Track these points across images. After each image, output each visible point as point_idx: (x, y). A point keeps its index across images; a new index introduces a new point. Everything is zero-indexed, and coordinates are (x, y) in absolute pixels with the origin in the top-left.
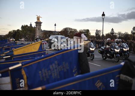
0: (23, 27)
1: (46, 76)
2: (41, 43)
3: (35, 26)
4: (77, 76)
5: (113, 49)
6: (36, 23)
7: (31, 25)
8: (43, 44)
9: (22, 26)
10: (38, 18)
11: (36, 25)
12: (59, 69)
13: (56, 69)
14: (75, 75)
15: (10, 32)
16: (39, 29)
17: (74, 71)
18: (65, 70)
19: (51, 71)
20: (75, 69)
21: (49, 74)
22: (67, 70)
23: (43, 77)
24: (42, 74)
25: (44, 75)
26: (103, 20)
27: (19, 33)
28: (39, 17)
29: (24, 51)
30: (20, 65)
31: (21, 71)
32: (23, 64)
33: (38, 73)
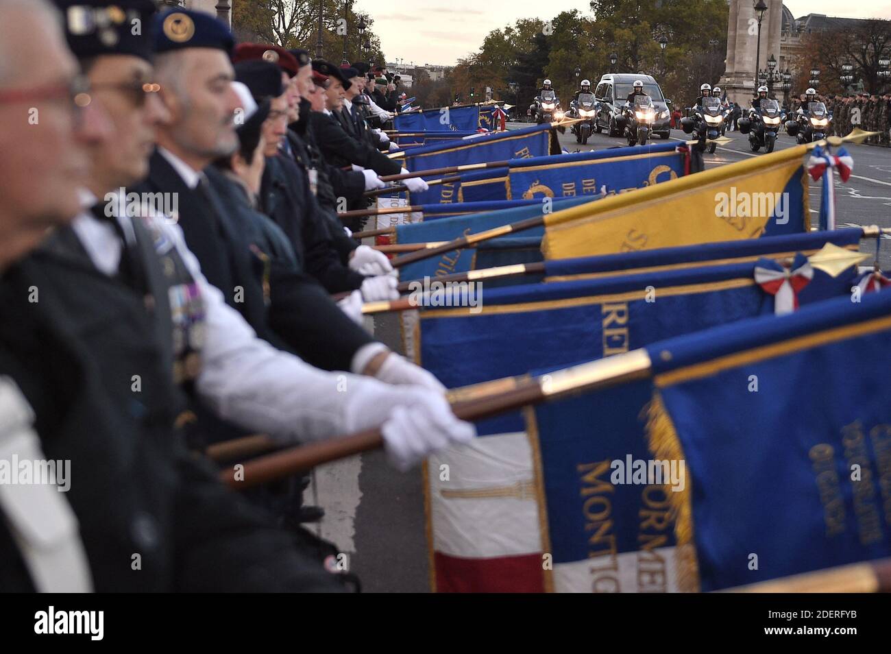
1: (879, 498)
8: (820, 171)
15: (494, 44)
16: (760, 8)
23: (848, 504)
29: (634, 235)
30: (638, 361)
31: (646, 420)
32: (666, 355)
33: (804, 454)
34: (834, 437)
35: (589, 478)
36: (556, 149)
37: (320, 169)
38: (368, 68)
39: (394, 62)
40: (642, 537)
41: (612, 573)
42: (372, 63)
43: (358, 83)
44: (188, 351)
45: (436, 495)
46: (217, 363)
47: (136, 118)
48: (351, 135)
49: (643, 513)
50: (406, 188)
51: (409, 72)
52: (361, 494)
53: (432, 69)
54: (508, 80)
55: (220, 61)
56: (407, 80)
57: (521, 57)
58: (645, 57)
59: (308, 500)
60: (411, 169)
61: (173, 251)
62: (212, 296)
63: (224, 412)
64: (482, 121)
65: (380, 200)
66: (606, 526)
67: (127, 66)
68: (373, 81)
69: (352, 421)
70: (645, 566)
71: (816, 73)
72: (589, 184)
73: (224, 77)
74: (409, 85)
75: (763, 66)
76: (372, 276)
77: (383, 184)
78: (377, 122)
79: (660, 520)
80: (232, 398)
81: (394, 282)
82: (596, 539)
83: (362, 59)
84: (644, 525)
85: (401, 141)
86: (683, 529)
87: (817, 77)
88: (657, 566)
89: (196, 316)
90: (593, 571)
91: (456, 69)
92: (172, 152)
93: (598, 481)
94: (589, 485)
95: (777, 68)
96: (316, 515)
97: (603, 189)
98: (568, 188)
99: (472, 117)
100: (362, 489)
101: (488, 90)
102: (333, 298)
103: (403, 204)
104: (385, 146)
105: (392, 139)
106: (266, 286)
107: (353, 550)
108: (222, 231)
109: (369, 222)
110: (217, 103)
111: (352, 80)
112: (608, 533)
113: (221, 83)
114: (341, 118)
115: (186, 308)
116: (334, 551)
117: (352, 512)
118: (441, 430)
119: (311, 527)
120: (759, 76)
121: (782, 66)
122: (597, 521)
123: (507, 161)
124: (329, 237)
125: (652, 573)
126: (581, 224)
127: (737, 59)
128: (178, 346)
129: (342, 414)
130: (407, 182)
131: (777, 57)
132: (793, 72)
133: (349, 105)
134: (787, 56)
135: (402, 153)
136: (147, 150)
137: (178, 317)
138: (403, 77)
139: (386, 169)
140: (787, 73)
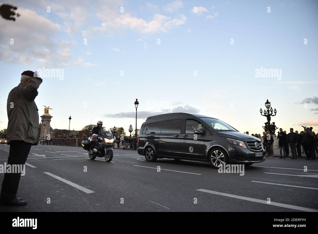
5: (101, 139)
6: (43, 117)
10: (46, 111)
11: (42, 121)
26: (136, 109)
28: (48, 109)
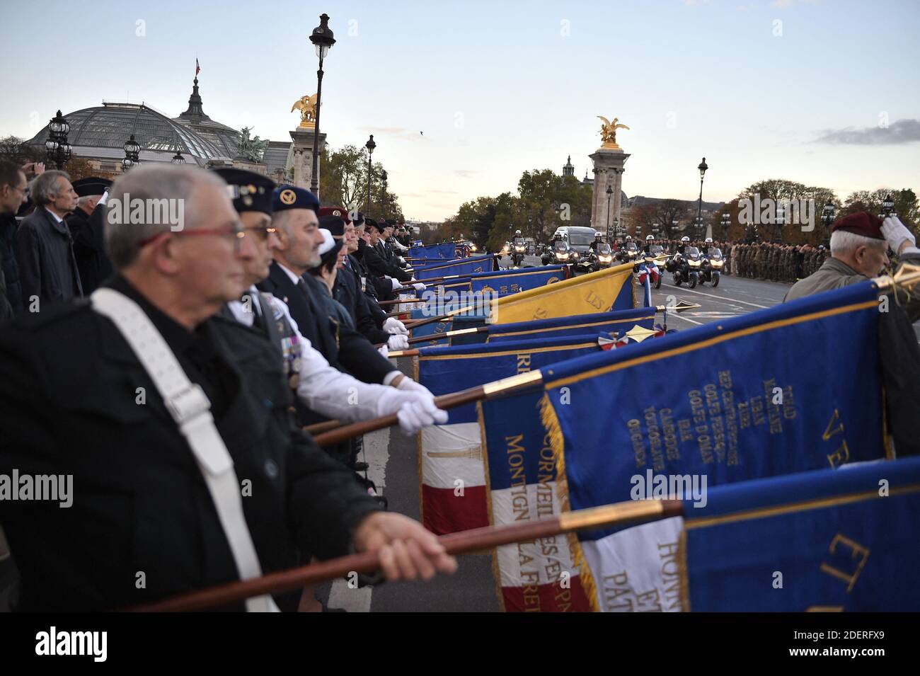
0: (528, 182)
1: (663, 448)
2: (631, 277)
3: (592, 176)
4: (845, 467)
6: (598, 157)
7: (569, 169)
9: (526, 175)
10: (609, 134)
11: (596, 171)
12: (737, 419)
13: (723, 413)
14: (830, 458)
15: (465, 210)
16: (609, 191)
17: (826, 437)
18: (776, 427)
19: (693, 424)
20: (836, 426)
21: (683, 440)
22: (787, 424)
23: (648, 451)
24: (645, 436)
25: (654, 439)
27: (506, 211)
28: (613, 126)
29: (540, 311)
30: (536, 375)
31: (541, 407)
32: (551, 372)
33: (625, 425)
34: (640, 415)
35: (511, 444)
36: (496, 268)
37: (368, 277)
38: (394, 223)
39: (410, 220)
40: (540, 476)
41: (524, 495)
42: (397, 221)
43: (388, 231)
44: (292, 373)
45: (425, 455)
46: (308, 380)
47: (263, 245)
48: (384, 259)
49: (541, 463)
50: (414, 288)
51: (418, 225)
52: (389, 456)
53: (431, 224)
54: (472, 230)
55: (311, 216)
56: (417, 230)
57: (480, 218)
58: (548, 218)
59: (360, 458)
60: (417, 278)
61: (284, 317)
62: (305, 343)
63: (312, 407)
64: (458, 252)
65: (401, 295)
66: (521, 469)
67: (259, 217)
68: (397, 230)
69: (381, 409)
70: (540, 491)
71: (639, 227)
72: (514, 286)
73: (314, 225)
74: (418, 233)
75: (611, 224)
76: (394, 334)
77: (402, 286)
78: (399, 252)
79: (549, 467)
80: (316, 398)
81: (406, 338)
82: (515, 476)
83: (392, 217)
84: (541, 469)
85: (413, 263)
86: (560, 466)
87: (640, 230)
88: (548, 491)
89: (296, 354)
90: (513, 494)
91: (444, 224)
92: (286, 266)
93: (516, 446)
94: (511, 448)
95: (618, 225)
96: (364, 467)
97: (520, 289)
98: (504, 288)
99: (451, 249)
100: (389, 453)
101: (462, 235)
102: (375, 346)
103: (413, 297)
104: (404, 265)
105: (407, 262)
106: (337, 338)
107: (385, 486)
108: (313, 309)
109: (395, 307)
110: (310, 239)
111: (385, 229)
112: (521, 473)
113: (312, 227)
114: (378, 249)
115: (290, 350)
116: (372, 484)
117: (384, 465)
118: (429, 414)
119: (362, 474)
120: (608, 228)
121: (621, 224)
122: (515, 467)
123: (470, 274)
124: (370, 313)
125: (545, 495)
126: (510, 305)
127: (597, 220)
128: (286, 370)
129: (376, 407)
130: (414, 285)
131: (618, 219)
132: (627, 227)
133: (384, 243)
134: (624, 218)
135: (412, 269)
136: (270, 262)
137: (286, 355)
138: (415, 228)
139: (404, 278)
140: (624, 227)
